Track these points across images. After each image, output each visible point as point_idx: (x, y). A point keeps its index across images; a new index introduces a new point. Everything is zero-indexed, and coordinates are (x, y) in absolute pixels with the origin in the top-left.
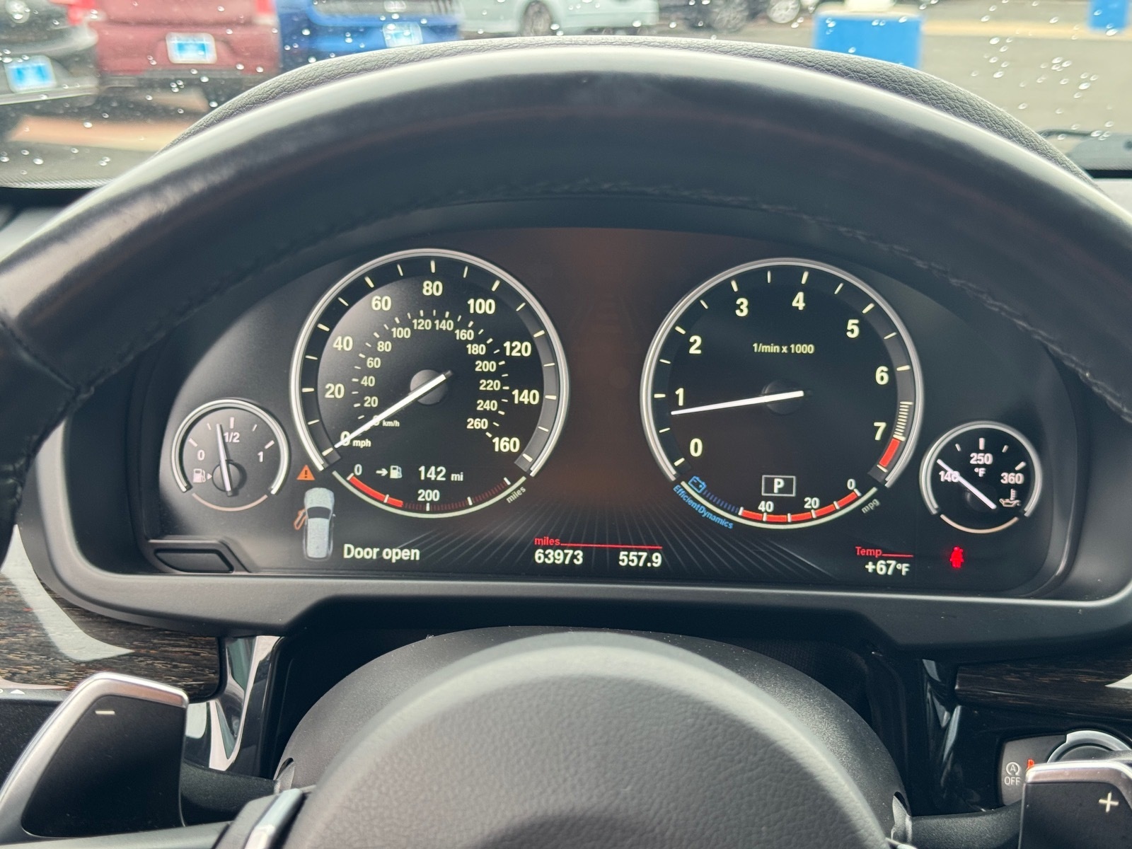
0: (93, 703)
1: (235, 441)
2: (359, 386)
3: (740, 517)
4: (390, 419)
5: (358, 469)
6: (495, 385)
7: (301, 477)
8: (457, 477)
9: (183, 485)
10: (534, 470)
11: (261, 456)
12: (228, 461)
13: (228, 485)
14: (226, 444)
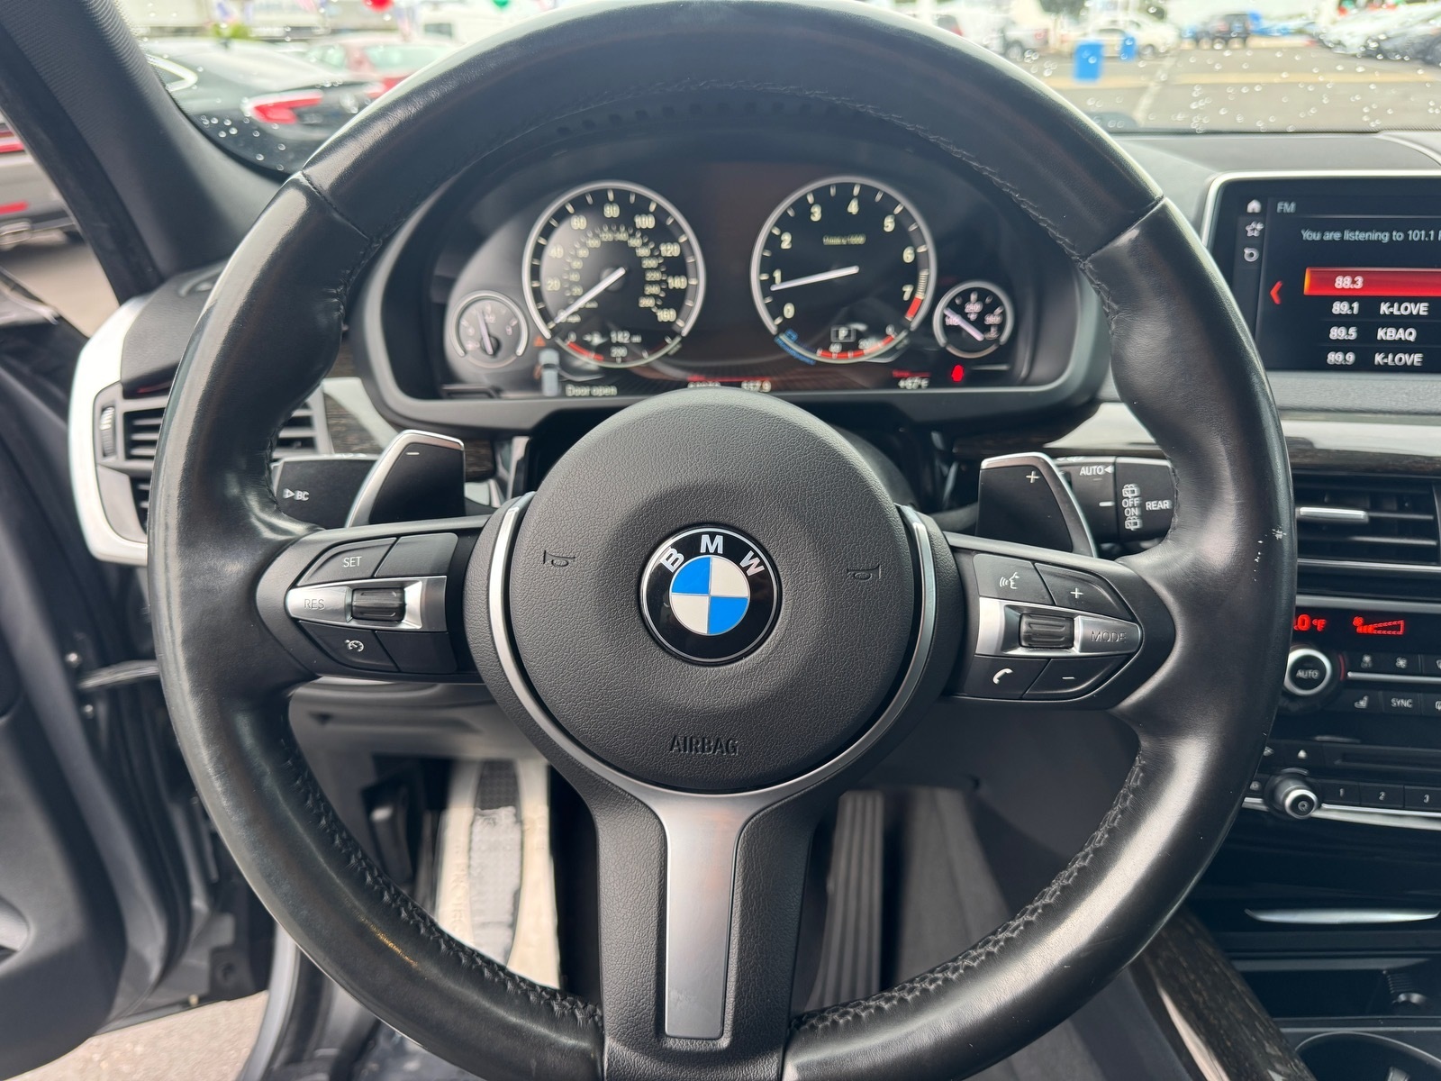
0: (405, 448)
1: (492, 322)
2: (568, 280)
3: (818, 356)
4: (591, 301)
5: (573, 337)
6: (656, 276)
7: (536, 344)
8: (637, 339)
9: (461, 352)
10: (685, 332)
11: (510, 330)
12: (489, 335)
13: (490, 350)
14: (486, 324)
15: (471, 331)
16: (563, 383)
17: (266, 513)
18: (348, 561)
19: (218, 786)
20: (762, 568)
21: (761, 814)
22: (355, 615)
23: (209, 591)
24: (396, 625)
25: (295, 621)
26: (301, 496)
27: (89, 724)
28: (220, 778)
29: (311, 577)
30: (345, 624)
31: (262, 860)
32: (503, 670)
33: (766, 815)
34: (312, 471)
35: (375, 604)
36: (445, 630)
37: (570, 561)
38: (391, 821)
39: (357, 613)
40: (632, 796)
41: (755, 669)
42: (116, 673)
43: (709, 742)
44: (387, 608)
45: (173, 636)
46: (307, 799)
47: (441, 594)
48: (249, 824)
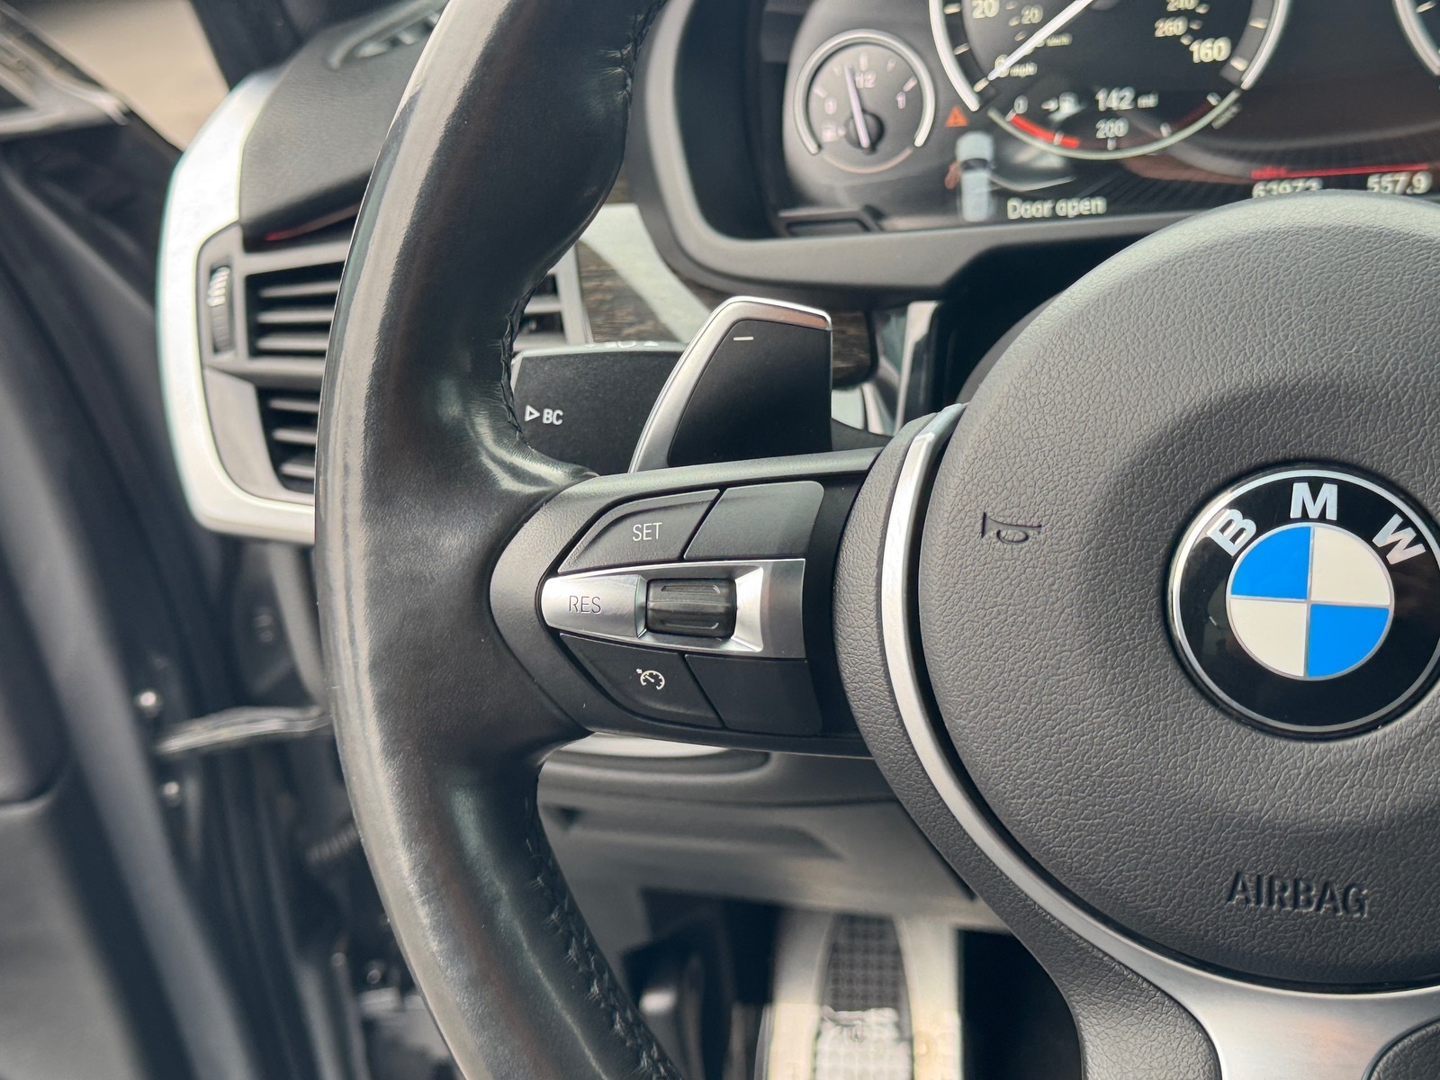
1: (870, 85)
4: (1058, 33)
5: (1021, 105)
7: (951, 122)
8: (1149, 101)
9: (813, 147)
10: (1248, 81)
11: (901, 100)
12: (864, 111)
13: (865, 141)
14: (858, 91)
15: (831, 107)
16: (1001, 196)
17: (505, 447)
18: (641, 531)
19: (423, 914)
20: (1419, 549)
21: (1414, 1037)
22: (650, 625)
23: (415, 580)
24: (720, 644)
25: (553, 633)
26: (550, 416)
27: (172, 815)
28: (428, 902)
29: (578, 557)
30: (636, 640)
31: (496, 1048)
32: (906, 733)
33: (1423, 1040)
34: (568, 373)
35: (685, 606)
36: (803, 656)
37: (1031, 533)
38: (675, 1015)
39: (655, 621)
40: (1150, 983)
41: (1405, 749)
42: (217, 728)
43: (1308, 889)
44: (704, 614)
45: (355, 656)
46: (567, 949)
47: (796, 591)
48: (476, 983)
